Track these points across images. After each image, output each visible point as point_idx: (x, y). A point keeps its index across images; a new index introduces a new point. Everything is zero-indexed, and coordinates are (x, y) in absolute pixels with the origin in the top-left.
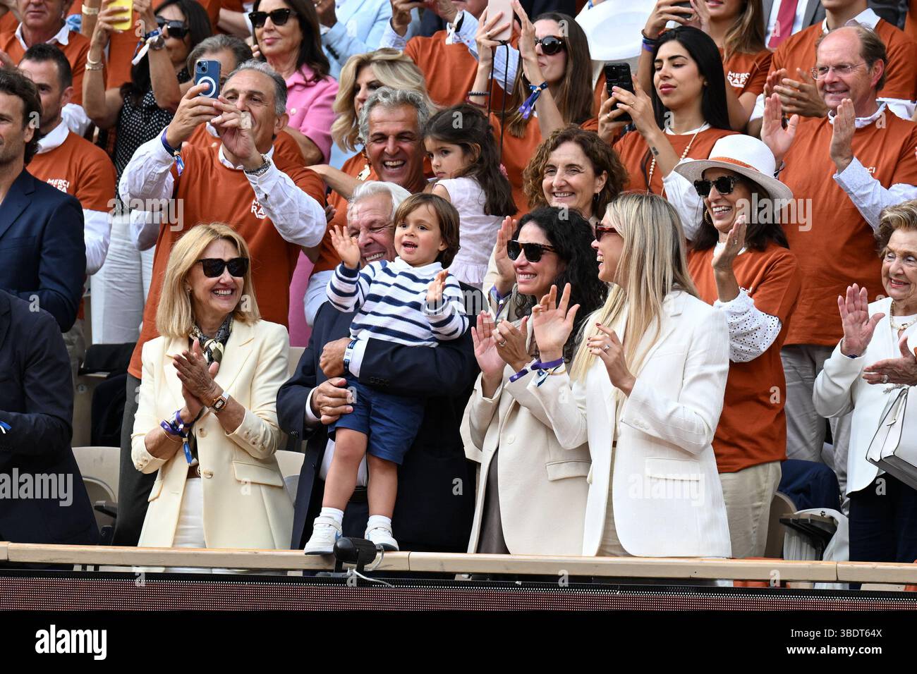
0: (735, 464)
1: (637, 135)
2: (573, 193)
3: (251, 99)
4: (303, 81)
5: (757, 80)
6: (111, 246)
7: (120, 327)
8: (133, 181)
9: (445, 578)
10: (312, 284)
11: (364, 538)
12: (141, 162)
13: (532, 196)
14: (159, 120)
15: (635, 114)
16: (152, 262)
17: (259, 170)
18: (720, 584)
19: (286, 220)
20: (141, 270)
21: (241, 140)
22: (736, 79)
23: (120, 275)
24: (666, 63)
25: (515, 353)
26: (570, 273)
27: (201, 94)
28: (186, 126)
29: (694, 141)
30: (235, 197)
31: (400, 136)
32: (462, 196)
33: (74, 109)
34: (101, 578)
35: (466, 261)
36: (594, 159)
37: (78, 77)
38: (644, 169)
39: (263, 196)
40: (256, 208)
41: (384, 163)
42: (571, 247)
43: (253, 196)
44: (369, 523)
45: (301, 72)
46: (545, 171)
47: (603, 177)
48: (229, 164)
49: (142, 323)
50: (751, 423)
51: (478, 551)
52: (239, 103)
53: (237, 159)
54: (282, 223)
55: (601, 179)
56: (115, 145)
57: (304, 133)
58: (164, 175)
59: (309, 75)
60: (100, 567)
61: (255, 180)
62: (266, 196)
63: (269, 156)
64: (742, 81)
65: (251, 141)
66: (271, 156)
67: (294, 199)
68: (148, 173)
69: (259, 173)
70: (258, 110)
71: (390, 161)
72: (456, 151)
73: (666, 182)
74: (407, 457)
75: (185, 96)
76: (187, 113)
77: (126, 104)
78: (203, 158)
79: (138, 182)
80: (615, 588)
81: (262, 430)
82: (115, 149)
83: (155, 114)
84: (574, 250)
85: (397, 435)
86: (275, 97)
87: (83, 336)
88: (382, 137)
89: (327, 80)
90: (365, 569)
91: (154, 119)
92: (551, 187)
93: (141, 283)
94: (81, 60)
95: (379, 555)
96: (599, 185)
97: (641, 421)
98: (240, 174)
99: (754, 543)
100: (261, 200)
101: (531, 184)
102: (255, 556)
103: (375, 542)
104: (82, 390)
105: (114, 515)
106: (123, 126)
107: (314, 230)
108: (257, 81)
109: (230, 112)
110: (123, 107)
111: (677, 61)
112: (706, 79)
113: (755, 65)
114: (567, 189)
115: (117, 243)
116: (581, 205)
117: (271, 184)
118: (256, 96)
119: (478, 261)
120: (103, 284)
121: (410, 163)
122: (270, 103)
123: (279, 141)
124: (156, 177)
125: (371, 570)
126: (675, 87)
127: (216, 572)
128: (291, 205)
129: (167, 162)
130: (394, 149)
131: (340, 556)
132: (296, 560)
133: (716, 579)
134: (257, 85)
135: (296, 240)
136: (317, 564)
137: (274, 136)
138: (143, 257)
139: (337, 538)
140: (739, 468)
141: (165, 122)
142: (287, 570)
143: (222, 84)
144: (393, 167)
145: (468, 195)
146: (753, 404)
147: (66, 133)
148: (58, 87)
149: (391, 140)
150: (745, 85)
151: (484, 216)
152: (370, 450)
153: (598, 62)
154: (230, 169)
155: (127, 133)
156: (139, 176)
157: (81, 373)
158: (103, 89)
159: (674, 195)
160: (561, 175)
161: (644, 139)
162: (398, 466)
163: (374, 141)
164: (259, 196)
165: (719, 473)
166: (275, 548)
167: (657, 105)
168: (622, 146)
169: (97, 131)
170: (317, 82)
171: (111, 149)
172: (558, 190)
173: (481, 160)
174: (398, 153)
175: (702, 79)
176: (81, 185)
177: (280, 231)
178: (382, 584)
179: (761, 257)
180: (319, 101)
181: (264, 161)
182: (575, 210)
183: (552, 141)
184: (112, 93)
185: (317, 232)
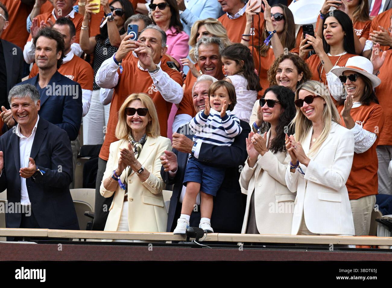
0: (356, 196)
1: (316, 56)
2: (288, 81)
3: (151, 41)
4: (171, 34)
5: (366, 32)
6: (92, 103)
7: (95, 138)
8: (101, 76)
9: (234, 244)
10: (176, 120)
11: (198, 227)
12: (105, 68)
13: (271, 82)
14: (112, 50)
15: (315, 46)
16: (109, 110)
17: (155, 71)
18: (350, 247)
19: (166, 92)
20: (104, 113)
21: (147, 58)
22: (358, 32)
23: (95, 116)
24: (328, 25)
25: (261, 147)
26: (286, 113)
27: (130, 39)
28: (124, 52)
29: (340, 58)
30: (144, 83)
31: (211, 57)
32: (237, 82)
33: (77, 45)
34: (87, 244)
35: (240, 110)
36: (298, 66)
37: (78, 32)
38: (319, 71)
39: (156, 82)
40: (154, 87)
41: (205, 69)
42: (287, 102)
43: (152, 82)
44: (201, 221)
45: (171, 30)
46: (277, 71)
47: (302, 74)
48: (142, 69)
49: (105, 136)
50: (363, 179)
51: (246, 233)
52: (146, 43)
53: (146, 66)
54: (164, 93)
55: (301, 75)
56: (93, 61)
57: (171, 56)
58: (114, 73)
59: (174, 31)
60: (87, 240)
61: (153, 75)
62: (158, 82)
63: (159, 65)
64: (360, 33)
65: (151, 59)
66: (160, 65)
67: (169, 83)
68: (108, 72)
69: (155, 72)
70: (154, 46)
71: (208, 68)
72: (233, 63)
73: (327, 75)
74: (218, 193)
75: (123, 40)
76: (124, 47)
77: (98, 43)
78: (131, 66)
79: (103, 76)
80: (305, 248)
81: (157, 182)
82: (93, 63)
83: (110, 48)
84: (288, 103)
85: (214, 184)
86: (161, 40)
87: (79, 141)
88: (204, 58)
89: (181, 33)
90: (199, 240)
91: (110, 49)
92: (279, 78)
93: (104, 119)
94: (80, 24)
95: (205, 234)
96: (300, 78)
97: (313, 178)
98: (146, 73)
99: (365, 229)
100: (156, 84)
101: (271, 76)
102: (153, 235)
103: (204, 229)
104: (79, 164)
105: (93, 218)
106: (96, 52)
107: (178, 96)
108: (154, 33)
109: (142, 46)
110: (96, 45)
111: (333, 25)
112: (345, 33)
113: (365, 26)
114: (286, 79)
115: (94, 102)
116: (292, 86)
117: (160, 77)
118: (153, 40)
119: (245, 110)
120: (88, 119)
121: (216, 68)
122: (159, 43)
123: (163, 59)
124: (111, 74)
125: (202, 241)
126: (332, 36)
127: (135, 241)
128: (168, 86)
129: (116, 67)
130: (209, 63)
131: (189, 235)
132: (170, 237)
133: (348, 245)
134: (153, 35)
135: (170, 101)
136: (179, 238)
137: (161, 57)
138: (105, 108)
139: (187, 227)
140: (358, 198)
141: (114, 51)
142: (166, 241)
143: (139, 35)
144: (209, 70)
145: (240, 82)
146: (364, 170)
147: (73, 55)
148: (69, 36)
149: (208, 59)
150: (361, 35)
151: (247, 90)
152: (202, 190)
153: (298, 25)
154: (142, 71)
155: (98, 56)
156: (104, 74)
157: (79, 157)
158: (88, 37)
159: (330, 81)
160: (284, 73)
161: (319, 58)
162: (214, 197)
163: (201, 60)
164: (155, 82)
165: (350, 200)
166: (158, 231)
167: (325, 43)
168: (309, 61)
169: (86, 55)
170: (177, 34)
171: (91, 62)
172: (283, 79)
173: (244, 67)
174: (211, 64)
175: (344, 32)
176: (79, 78)
177: (164, 97)
178: (207, 247)
179: (368, 108)
180: (178, 42)
181: (157, 67)
182: (289, 88)
183: (280, 58)
184: (92, 39)
185: (179, 97)
